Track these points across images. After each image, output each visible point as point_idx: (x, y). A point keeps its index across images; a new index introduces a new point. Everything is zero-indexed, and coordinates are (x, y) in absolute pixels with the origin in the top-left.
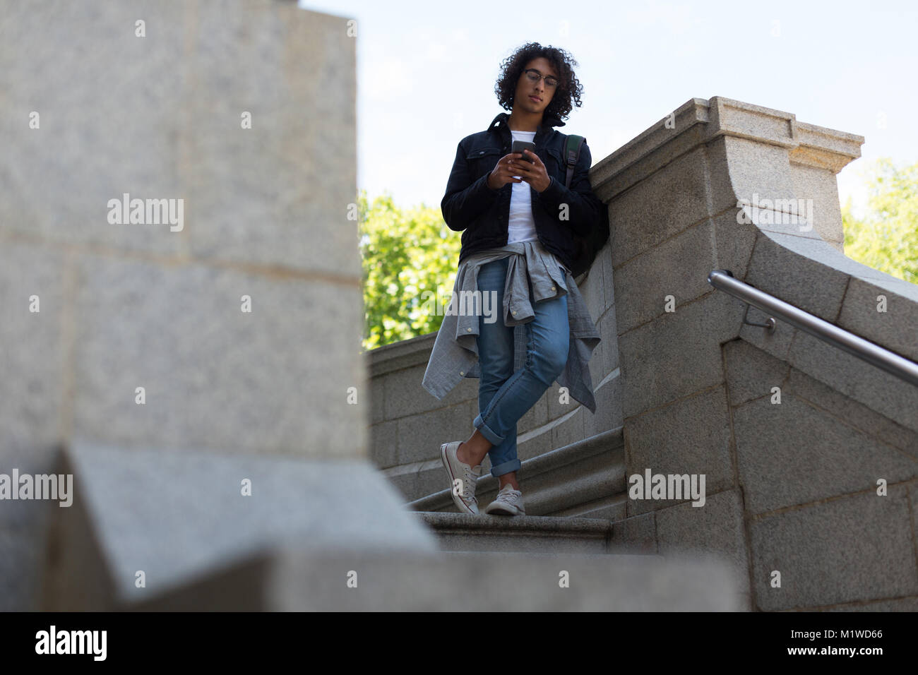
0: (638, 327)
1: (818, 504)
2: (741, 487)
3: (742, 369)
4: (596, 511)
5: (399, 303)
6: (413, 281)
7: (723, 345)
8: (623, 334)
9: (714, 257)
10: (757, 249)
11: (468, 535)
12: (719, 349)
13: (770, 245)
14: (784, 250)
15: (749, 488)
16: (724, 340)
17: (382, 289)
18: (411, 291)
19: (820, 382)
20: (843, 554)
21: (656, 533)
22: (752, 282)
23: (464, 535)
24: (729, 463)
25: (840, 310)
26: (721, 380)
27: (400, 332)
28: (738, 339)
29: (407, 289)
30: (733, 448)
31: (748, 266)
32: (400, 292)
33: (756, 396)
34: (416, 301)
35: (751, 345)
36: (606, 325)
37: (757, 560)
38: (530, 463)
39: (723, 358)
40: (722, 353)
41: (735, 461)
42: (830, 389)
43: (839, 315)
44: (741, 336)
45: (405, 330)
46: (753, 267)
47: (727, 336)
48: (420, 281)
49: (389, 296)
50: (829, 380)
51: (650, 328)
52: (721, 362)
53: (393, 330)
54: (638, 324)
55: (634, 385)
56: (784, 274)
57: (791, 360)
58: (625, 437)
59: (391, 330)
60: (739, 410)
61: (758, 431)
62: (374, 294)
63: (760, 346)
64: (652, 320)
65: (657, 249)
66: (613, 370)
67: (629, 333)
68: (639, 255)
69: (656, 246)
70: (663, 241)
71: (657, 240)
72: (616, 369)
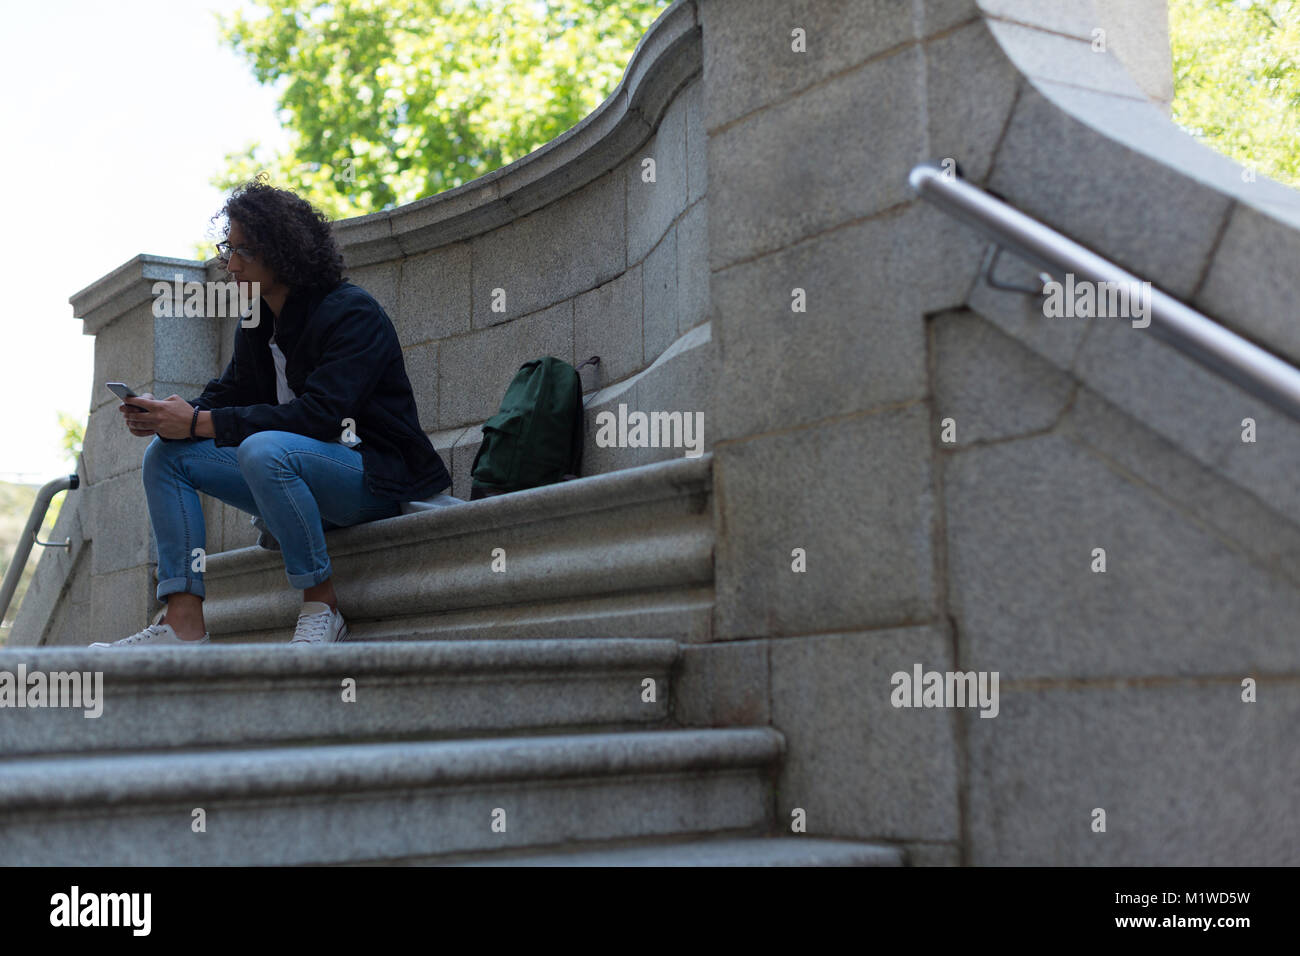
0: (752, 259)
1: (1121, 687)
2: (953, 621)
3: (968, 373)
4: (652, 615)
5: (377, 117)
6: (397, 82)
7: (929, 318)
8: (720, 269)
9: (922, 129)
10: (1018, 118)
11: (387, 686)
12: (919, 325)
13: (1047, 113)
14: (1080, 127)
15: (969, 625)
16: (934, 307)
17: (350, 92)
18: (395, 98)
19: (1144, 427)
20: (1173, 802)
21: (770, 685)
22: (1003, 190)
23: (379, 686)
24: (929, 567)
25: (1205, 274)
26: (922, 391)
27: (377, 160)
28: (963, 310)
29: (388, 94)
30: (940, 538)
31: (995, 153)
32: (377, 99)
33: (997, 434)
34: (402, 116)
35: (991, 325)
36: (687, 235)
37: (977, 777)
38: (531, 497)
39: (928, 347)
40: (927, 335)
41: (944, 564)
42: (1167, 445)
43: (1201, 285)
44: (973, 304)
45: (385, 156)
46: (1006, 158)
47: (941, 301)
48: (407, 82)
49: (360, 105)
50: (1169, 425)
51: (778, 263)
52: (923, 354)
53: (366, 156)
54: (754, 254)
55: (739, 377)
56: (1076, 180)
57: (1081, 371)
58: (715, 478)
59: (361, 156)
60: (957, 459)
61: (997, 509)
62: (339, 98)
63: (1013, 330)
64: (782, 248)
65: (800, 100)
66: (697, 325)
67: (733, 270)
68: (761, 109)
69: (798, 93)
70: (813, 84)
71: (800, 82)
72: (702, 327)
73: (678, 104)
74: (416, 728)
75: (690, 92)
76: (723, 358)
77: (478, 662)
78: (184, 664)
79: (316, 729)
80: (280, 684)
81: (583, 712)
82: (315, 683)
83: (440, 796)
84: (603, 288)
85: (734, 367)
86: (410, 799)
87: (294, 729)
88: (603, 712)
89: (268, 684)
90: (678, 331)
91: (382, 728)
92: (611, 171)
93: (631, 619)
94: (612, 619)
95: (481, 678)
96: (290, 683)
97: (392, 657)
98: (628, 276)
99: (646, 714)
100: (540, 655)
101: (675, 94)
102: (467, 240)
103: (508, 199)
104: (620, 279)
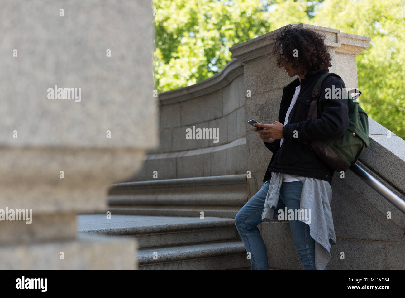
36: (239, 114)
58: (248, 181)
65: (268, 94)
66: (242, 137)
67: (252, 131)
68: (259, 94)
69: (268, 92)
70: (271, 90)
71: (268, 89)
72: (244, 138)
73: (236, 80)
74: (179, 243)
75: (240, 78)
76: (249, 152)
77: (193, 227)
78: (129, 231)
79: (157, 244)
80: (149, 235)
81: (217, 238)
82: (157, 234)
83: (188, 261)
84: (217, 120)
85: (252, 155)
86: (181, 262)
87: (153, 244)
88: (222, 238)
89: (147, 235)
90: (237, 137)
91: (172, 243)
92: (218, 90)
93: (227, 213)
94: (222, 212)
95: (194, 231)
96: (152, 234)
97: (174, 227)
98: (223, 118)
99: (232, 237)
100: (207, 225)
101: (236, 78)
102: (180, 102)
103: (191, 94)
104: (221, 119)
